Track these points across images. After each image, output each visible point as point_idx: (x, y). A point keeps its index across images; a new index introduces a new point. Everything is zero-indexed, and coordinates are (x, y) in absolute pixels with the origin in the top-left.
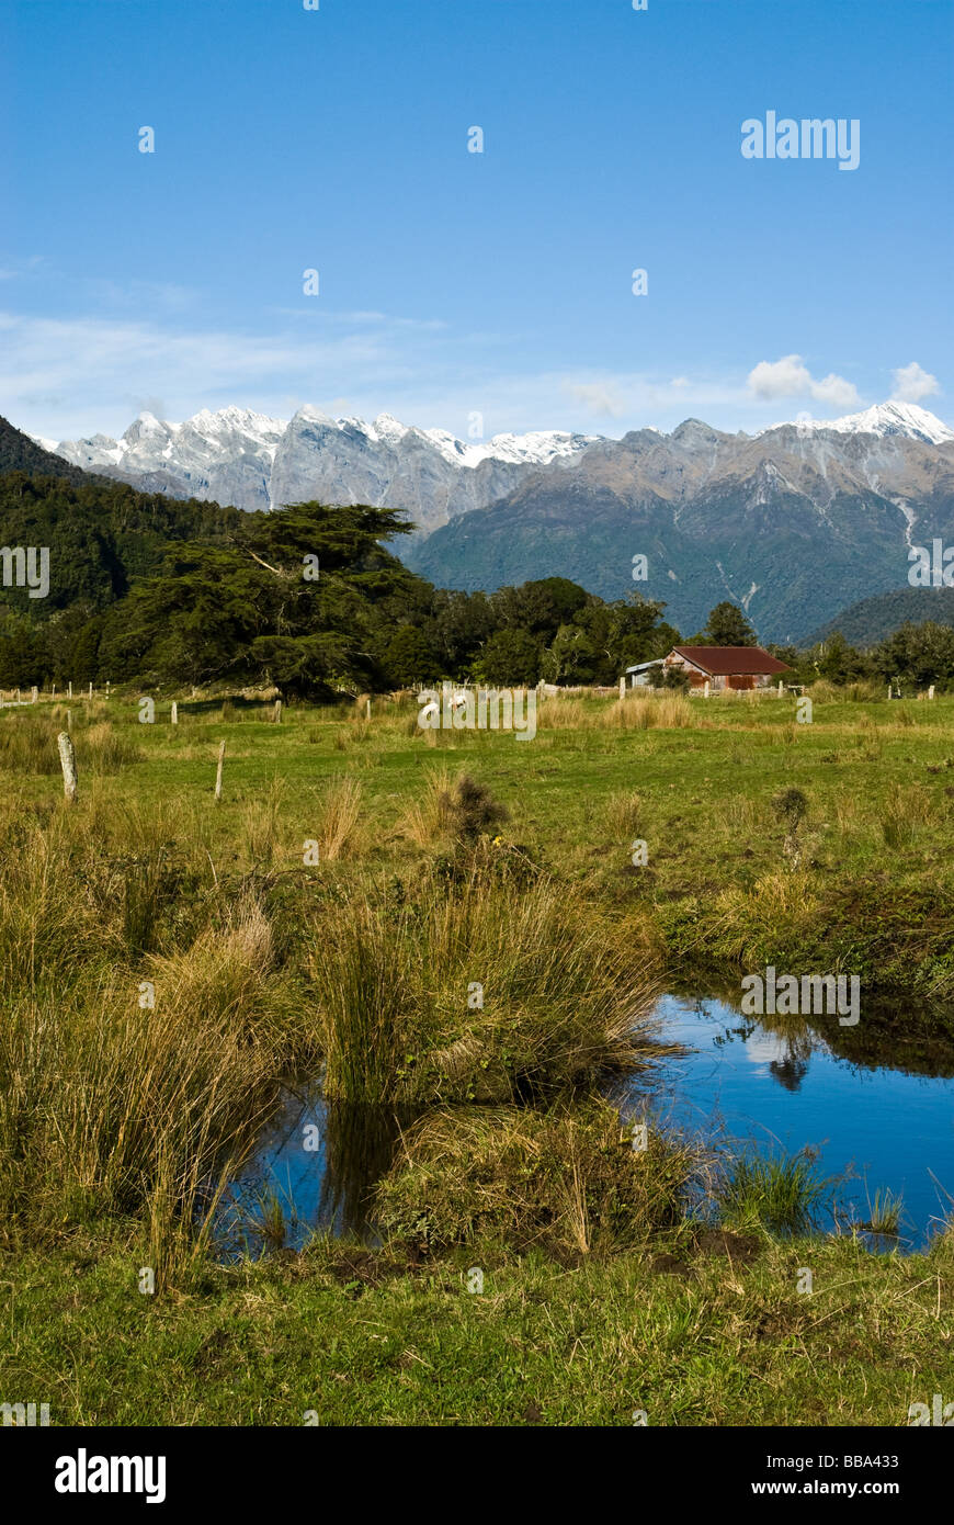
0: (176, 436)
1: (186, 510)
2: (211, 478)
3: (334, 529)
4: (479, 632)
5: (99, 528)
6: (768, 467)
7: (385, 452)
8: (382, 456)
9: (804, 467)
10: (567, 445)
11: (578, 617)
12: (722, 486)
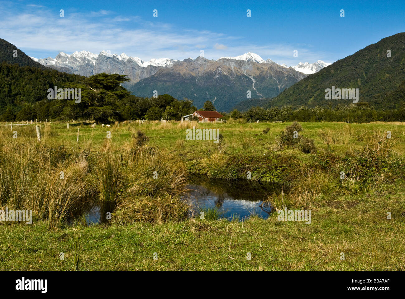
0: (69, 58)
1: (72, 77)
2: (78, 69)
3: (109, 80)
4: (146, 108)
5: (49, 81)
6: (219, 68)
7: (123, 63)
8: (123, 64)
9: (228, 68)
10: (169, 62)
11: (172, 104)
12: (208, 73)
